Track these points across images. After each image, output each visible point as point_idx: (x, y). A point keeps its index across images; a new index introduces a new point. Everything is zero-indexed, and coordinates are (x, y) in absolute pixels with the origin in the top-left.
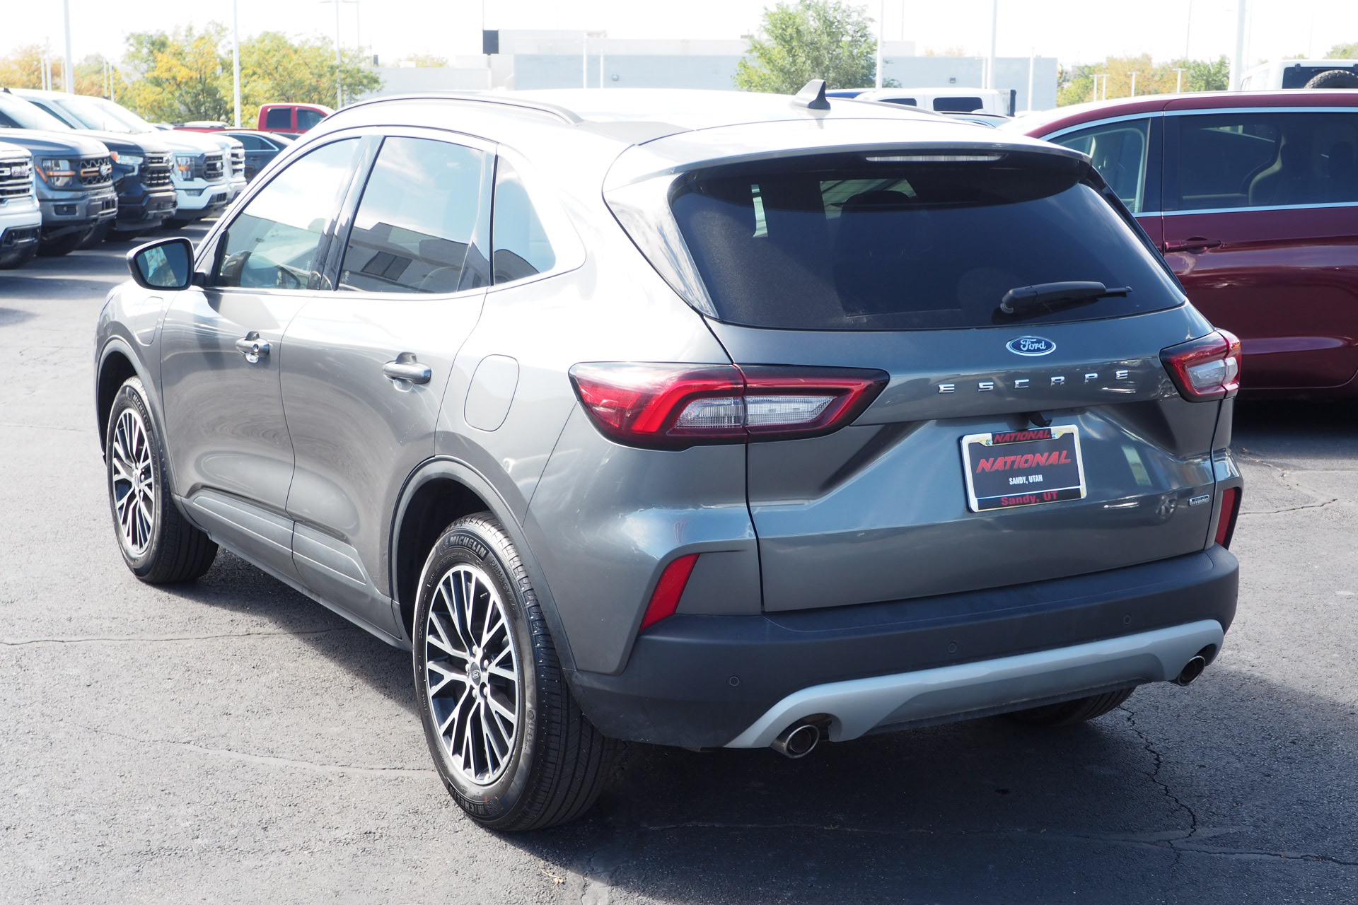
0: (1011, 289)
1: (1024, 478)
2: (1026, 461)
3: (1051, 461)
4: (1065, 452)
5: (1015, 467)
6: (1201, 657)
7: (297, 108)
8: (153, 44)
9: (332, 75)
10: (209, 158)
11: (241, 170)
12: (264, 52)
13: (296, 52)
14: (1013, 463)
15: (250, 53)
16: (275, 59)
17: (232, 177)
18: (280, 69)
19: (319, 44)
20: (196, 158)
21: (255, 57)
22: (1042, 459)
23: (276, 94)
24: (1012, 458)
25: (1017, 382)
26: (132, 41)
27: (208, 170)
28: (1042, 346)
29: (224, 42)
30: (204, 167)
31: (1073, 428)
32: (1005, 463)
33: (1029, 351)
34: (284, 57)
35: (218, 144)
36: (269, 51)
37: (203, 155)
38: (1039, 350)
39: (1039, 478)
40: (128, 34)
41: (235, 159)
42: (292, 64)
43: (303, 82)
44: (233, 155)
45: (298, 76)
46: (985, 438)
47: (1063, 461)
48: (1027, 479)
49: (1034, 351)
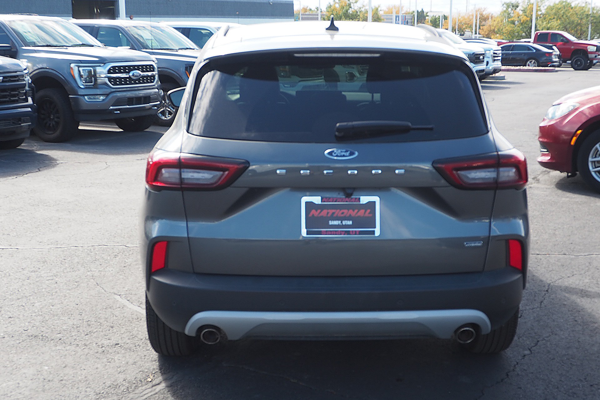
0: (338, 123)
1: (340, 222)
2: (343, 213)
3: (359, 214)
4: (369, 211)
5: (335, 215)
6: (471, 329)
7: (551, 33)
8: (513, 6)
9: (587, 18)
10: (477, 54)
11: (499, 60)
12: (558, 8)
13: (572, 8)
14: (333, 213)
15: (552, 10)
16: (562, 12)
17: (493, 62)
18: (564, 16)
19: (584, 5)
20: (470, 54)
21: (554, 11)
22: (353, 213)
23: (561, 27)
24: (334, 211)
25: (325, 172)
26: (505, 5)
27: (476, 59)
28: (348, 154)
29: (544, 5)
30: (474, 58)
31: (376, 199)
32: (328, 213)
33: (337, 156)
34: (566, 11)
35: (483, 49)
36: (560, 9)
37: (473, 53)
38: (344, 156)
39: (350, 223)
40: (503, 3)
41: (495, 55)
42: (570, 14)
43: (574, 21)
44: (494, 53)
45: (572, 19)
46: (317, 200)
47: (367, 214)
48: (342, 222)
49: (341, 156)
